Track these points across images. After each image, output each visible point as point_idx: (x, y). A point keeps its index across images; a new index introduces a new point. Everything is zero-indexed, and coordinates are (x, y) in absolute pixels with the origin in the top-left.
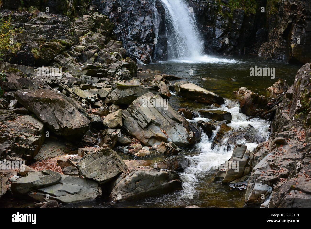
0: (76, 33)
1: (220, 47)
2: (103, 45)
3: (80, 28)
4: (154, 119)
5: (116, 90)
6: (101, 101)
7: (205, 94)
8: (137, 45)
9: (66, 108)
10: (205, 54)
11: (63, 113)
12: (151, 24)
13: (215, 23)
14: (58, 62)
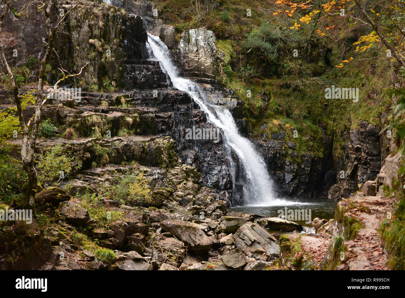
0: (174, 182)
1: (291, 191)
2: (196, 191)
3: (176, 178)
4: (256, 239)
5: (224, 222)
6: (212, 231)
7: (288, 224)
8: (217, 193)
9: (197, 232)
10: (278, 198)
11: (195, 235)
12: (228, 173)
13: (284, 168)
14: (166, 206)
